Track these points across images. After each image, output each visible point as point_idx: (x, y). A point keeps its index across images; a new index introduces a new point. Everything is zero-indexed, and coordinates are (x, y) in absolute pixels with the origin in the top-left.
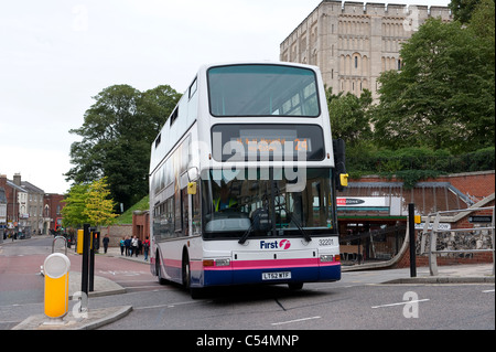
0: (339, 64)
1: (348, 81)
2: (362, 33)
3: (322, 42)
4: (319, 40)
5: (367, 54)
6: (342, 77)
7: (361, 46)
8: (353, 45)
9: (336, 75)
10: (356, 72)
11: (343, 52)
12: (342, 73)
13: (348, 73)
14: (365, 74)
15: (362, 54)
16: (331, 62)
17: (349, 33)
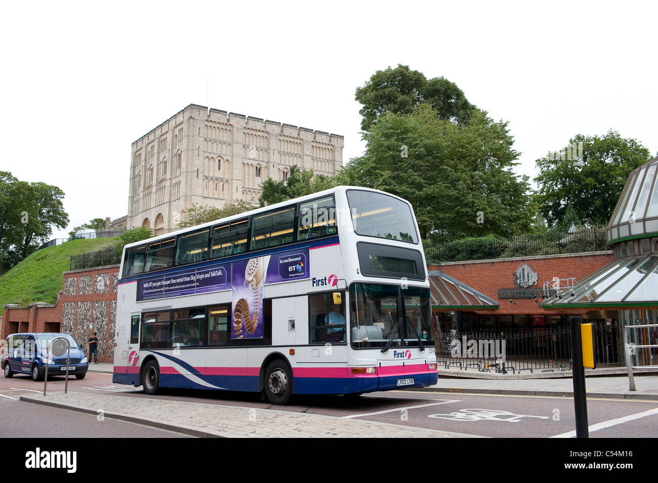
0: (204, 164)
1: (211, 182)
2: (225, 139)
3: (188, 143)
4: (185, 141)
5: (229, 158)
6: (206, 178)
7: (225, 150)
8: (217, 149)
9: (201, 175)
10: (219, 174)
11: (208, 155)
12: (206, 174)
13: (211, 174)
14: (227, 177)
15: (226, 158)
16: (197, 162)
17: (213, 137)
